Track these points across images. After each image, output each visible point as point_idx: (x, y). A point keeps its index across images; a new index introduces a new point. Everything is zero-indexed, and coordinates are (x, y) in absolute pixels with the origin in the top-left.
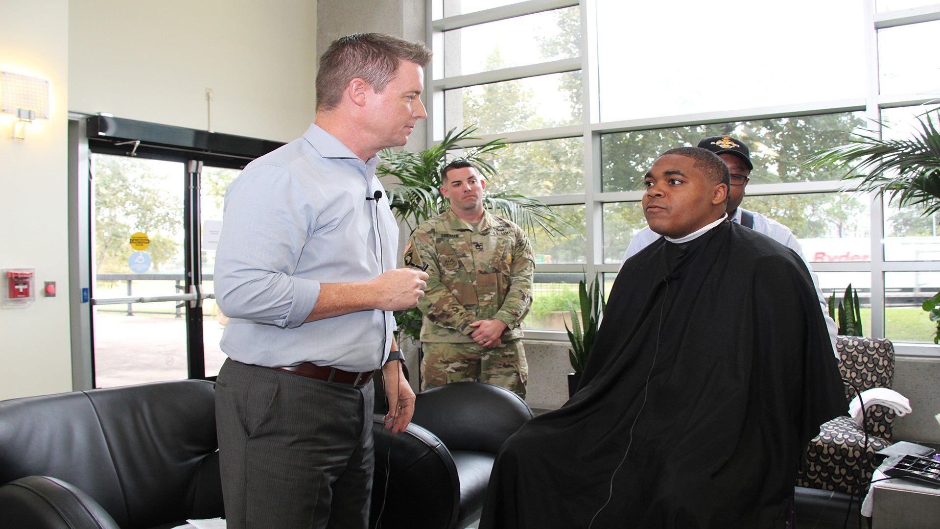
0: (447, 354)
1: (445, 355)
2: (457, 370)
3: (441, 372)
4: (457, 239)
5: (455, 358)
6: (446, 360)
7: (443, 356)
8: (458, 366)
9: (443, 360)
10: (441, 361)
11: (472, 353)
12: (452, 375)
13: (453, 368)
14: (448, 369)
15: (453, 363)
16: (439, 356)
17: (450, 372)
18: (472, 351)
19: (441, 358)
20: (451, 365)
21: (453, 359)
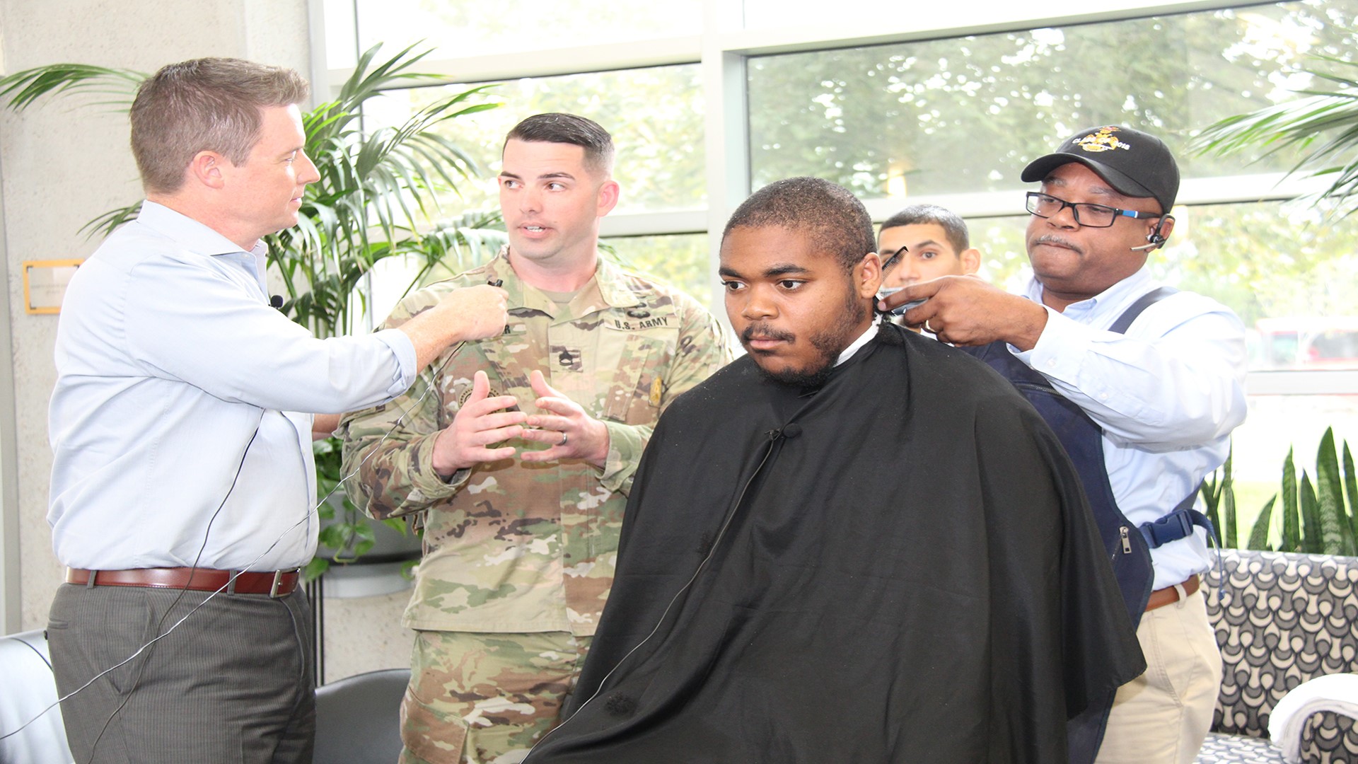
0: (473, 673)
1: (465, 676)
2: (498, 719)
3: (451, 724)
4: (505, 338)
5: (494, 684)
6: (468, 689)
7: (459, 678)
9: (459, 691)
10: (453, 693)
11: (547, 668)
12: (482, 733)
14: (472, 718)
15: (486, 698)
16: (447, 680)
17: (481, 728)
18: (546, 663)
19: (452, 686)
21: (489, 686)
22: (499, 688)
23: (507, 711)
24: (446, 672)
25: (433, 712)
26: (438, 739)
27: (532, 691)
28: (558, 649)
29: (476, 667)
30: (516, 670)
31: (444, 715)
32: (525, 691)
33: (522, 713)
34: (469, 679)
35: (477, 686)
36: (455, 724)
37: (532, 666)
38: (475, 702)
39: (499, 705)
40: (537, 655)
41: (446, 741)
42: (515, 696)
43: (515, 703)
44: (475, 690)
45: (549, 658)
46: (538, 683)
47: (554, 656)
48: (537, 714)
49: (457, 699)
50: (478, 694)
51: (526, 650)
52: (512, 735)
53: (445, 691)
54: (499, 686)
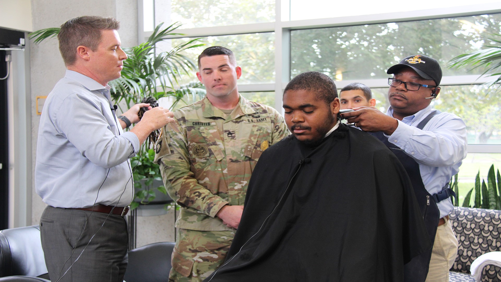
0: (197, 243)
1: (194, 244)
2: (205, 259)
4: (208, 127)
5: (204, 247)
6: (195, 248)
7: (192, 244)
8: (206, 256)
9: (192, 249)
10: (190, 249)
11: (223, 242)
13: (201, 258)
14: (195, 258)
15: (201, 252)
16: (188, 245)
17: (199, 262)
18: (223, 240)
19: (190, 247)
20: (199, 254)
21: (202, 248)
23: (208, 257)
24: (188, 242)
25: (183, 256)
26: (183, 265)
27: (217, 250)
28: (227, 236)
29: (198, 241)
30: (212, 242)
31: (186, 257)
32: (215, 250)
33: (213, 257)
34: (196, 245)
35: (198, 247)
36: (190, 260)
37: (218, 241)
38: (197, 253)
39: (206, 254)
40: (219, 237)
41: (186, 266)
42: (211, 251)
43: (211, 254)
44: (197, 249)
46: (220, 247)
47: (226, 238)
48: (219, 258)
49: (191, 252)
50: (198, 250)
51: (216, 236)
52: (210, 265)
53: (187, 249)
54: (206, 248)
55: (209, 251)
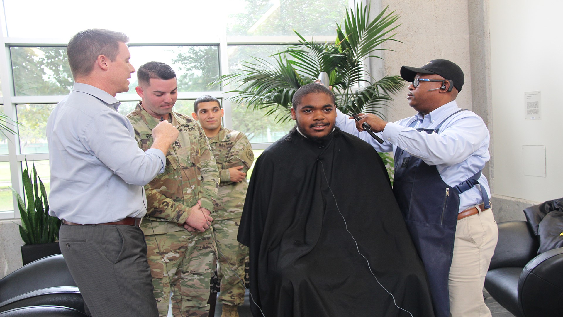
0: (163, 246)
1: (161, 247)
2: (171, 260)
3: (158, 263)
5: (169, 248)
6: (162, 251)
7: (158, 248)
8: (171, 256)
10: (157, 253)
11: (183, 241)
13: (168, 259)
15: (167, 253)
16: (155, 249)
17: (166, 263)
18: (183, 239)
19: (157, 250)
20: (166, 256)
21: (168, 249)
22: (171, 249)
23: (173, 256)
24: (154, 246)
25: (151, 260)
26: (154, 269)
27: (179, 249)
28: (186, 235)
29: (164, 244)
30: (175, 243)
31: (155, 260)
32: (177, 249)
33: (177, 257)
34: (163, 248)
35: (165, 250)
36: (159, 263)
37: (179, 241)
38: (165, 255)
39: (171, 255)
40: (180, 237)
41: (157, 269)
42: (174, 251)
43: (175, 253)
44: (164, 251)
45: (183, 238)
46: (180, 246)
47: (185, 237)
48: (180, 256)
49: (159, 255)
50: (165, 252)
51: (177, 236)
52: (173, 264)
53: (154, 253)
54: (171, 248)
55: (173, 251)
